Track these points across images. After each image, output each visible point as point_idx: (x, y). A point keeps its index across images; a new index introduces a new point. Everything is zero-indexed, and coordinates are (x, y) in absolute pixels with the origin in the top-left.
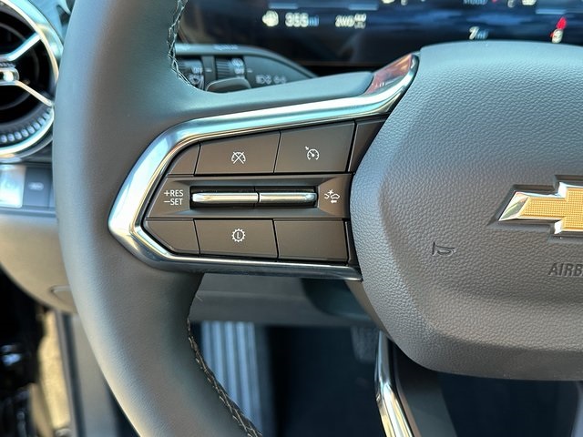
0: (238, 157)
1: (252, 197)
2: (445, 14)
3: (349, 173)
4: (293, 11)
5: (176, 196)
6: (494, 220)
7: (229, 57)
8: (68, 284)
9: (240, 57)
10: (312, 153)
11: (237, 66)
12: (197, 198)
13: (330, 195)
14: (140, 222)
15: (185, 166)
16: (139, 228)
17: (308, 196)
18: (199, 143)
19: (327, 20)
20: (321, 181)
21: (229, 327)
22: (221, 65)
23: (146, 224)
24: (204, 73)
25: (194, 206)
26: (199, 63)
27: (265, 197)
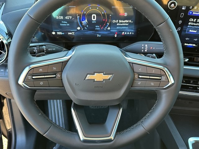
0: (41, 70)
1: (44, 77)
2: (91, 32)
3: (62, 71)
4: (58, 32)
5: (30, 77)
6: (85, 79)
7: (42, 46)
8: (11, 92)
9: (45, 45)
10: (54, 68)
11: (44, 47)
12: (33, 77)
13: (58, 75)
14: (24, 82)
15: (31, 72)
16: (23, 83)
17: (55, 76)
18: (33, 68)
19: (66, 33)
20: (57, 73)
21: (55, 101)
22: (40, 47)
23: (25, 82)
24: (37, 49)
25: (33, 79)
26: (36, 47)
27: (46, 76)
